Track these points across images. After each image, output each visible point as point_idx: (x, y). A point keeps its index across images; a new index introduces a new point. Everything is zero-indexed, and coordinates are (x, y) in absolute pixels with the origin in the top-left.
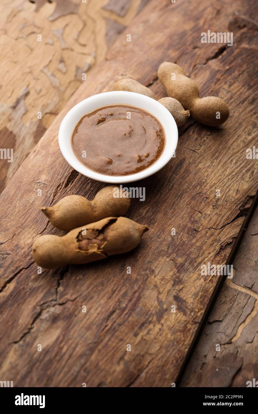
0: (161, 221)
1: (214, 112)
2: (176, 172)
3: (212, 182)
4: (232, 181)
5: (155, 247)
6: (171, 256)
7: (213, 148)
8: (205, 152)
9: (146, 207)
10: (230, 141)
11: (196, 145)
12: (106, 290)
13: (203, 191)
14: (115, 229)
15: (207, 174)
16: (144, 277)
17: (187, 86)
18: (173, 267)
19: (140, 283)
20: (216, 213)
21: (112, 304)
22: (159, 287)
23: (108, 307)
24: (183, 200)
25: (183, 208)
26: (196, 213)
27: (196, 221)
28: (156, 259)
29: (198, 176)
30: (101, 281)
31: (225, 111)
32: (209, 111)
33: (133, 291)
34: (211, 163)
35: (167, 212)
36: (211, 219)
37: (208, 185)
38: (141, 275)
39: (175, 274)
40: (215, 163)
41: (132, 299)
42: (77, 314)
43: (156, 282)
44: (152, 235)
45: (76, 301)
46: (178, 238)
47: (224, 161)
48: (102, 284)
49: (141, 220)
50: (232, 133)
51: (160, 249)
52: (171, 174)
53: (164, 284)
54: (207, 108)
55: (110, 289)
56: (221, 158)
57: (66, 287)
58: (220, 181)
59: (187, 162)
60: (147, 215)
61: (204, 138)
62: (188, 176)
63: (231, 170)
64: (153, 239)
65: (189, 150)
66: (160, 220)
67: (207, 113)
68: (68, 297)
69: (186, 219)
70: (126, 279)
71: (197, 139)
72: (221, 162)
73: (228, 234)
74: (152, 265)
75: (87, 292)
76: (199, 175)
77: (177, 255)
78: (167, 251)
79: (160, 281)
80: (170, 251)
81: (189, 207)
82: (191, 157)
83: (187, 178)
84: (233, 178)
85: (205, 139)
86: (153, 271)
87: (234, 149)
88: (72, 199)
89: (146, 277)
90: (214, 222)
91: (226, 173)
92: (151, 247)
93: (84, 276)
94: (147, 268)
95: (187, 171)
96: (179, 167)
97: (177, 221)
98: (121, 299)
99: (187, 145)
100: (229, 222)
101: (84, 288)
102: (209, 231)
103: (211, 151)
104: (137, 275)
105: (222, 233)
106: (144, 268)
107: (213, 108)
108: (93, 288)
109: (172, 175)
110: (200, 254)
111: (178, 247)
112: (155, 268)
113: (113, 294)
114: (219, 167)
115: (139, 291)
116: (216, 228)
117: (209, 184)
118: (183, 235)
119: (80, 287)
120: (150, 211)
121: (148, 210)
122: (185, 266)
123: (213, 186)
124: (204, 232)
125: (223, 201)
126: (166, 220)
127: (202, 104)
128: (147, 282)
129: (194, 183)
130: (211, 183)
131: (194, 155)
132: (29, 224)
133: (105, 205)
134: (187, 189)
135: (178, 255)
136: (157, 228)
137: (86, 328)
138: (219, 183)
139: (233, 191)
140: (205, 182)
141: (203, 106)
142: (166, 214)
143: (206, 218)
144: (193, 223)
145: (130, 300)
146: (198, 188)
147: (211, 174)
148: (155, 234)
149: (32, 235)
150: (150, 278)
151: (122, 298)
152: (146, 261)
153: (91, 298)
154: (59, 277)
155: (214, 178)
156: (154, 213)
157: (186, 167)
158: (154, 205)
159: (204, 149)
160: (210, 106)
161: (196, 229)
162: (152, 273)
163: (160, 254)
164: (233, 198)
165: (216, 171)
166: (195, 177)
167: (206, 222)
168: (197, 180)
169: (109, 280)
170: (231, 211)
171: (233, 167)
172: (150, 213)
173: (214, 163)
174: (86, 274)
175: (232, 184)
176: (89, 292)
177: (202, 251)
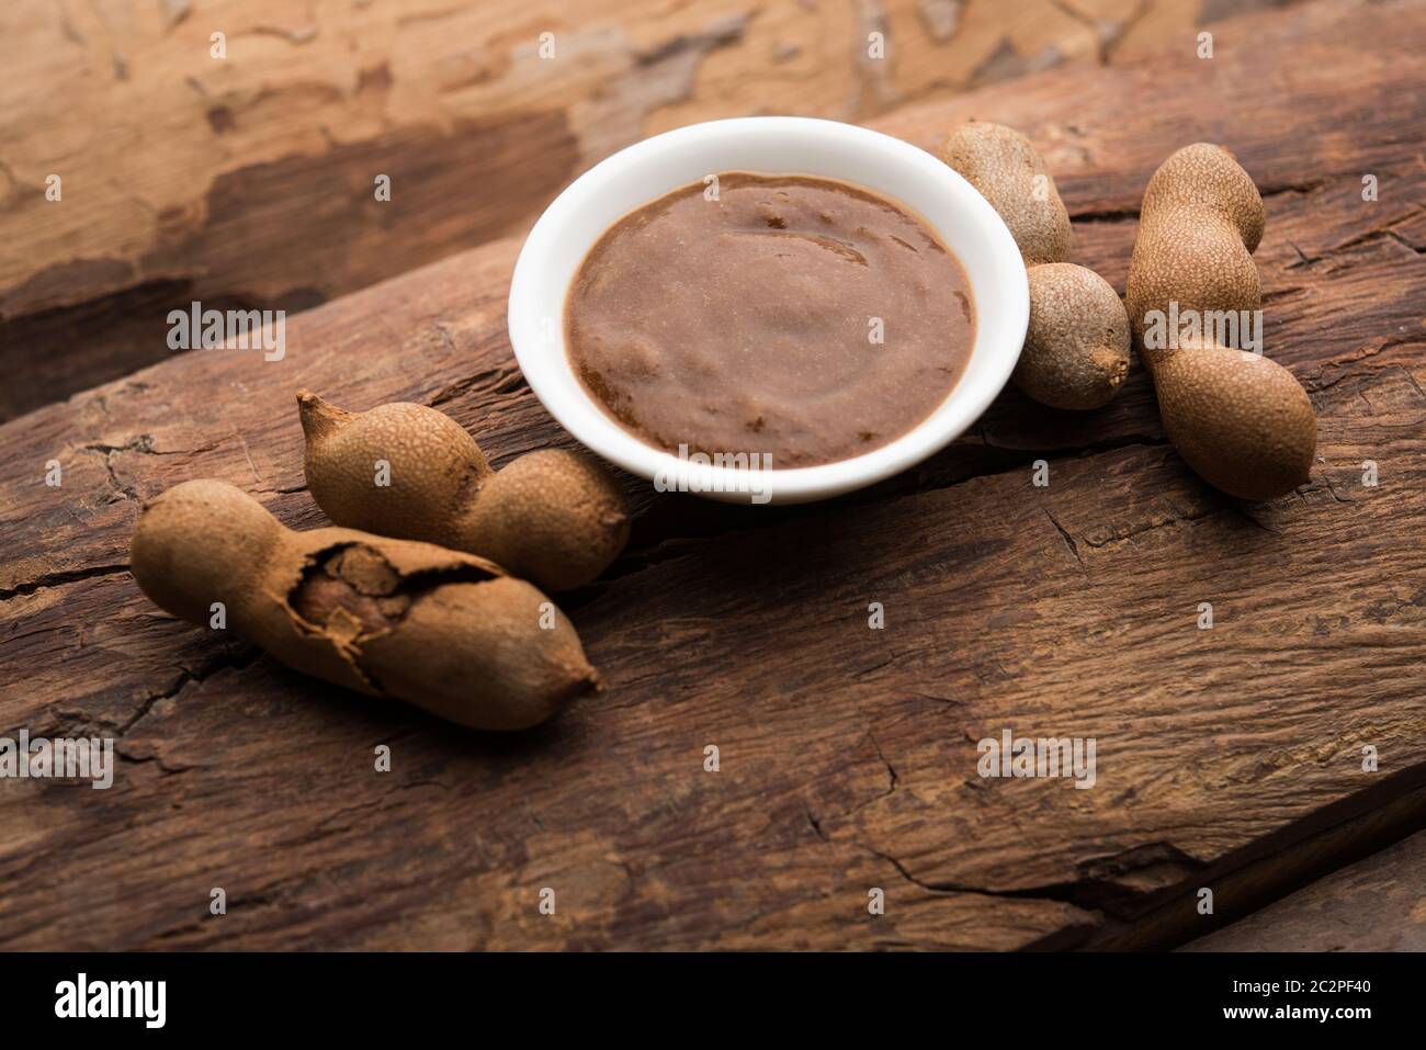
0: (709, 705)
1: (1223, 423)
2: (923, 571)
3: (1038, 695)
4: (1131, 743)
5: (603, 780)
6: (632, 854)
7: (1164, 573)
8: (1109, 569)
9: (697, 625)
10: (1262, 590)
11: (1095, 523)
12: (298, 812)
13: (976, 705)
14: (450, 604)
15: (1045, 652)
16: (470, 856)
17: (1195, 268)
18: (613, 896)
19: (438, 867)
20: (959, 821)
21: (280, 866)
22: (497, 927)
23: (252, 871)
24: (866, 687)
25: (840, 716)
26: (874, 766)
27: (848, 797)
28: (565, 826)
29: (1002, 639)
30: (311, 770)
31: (1280, 446)
32: (1208, 407)
33: (386, 877)
34: (1100, 624)
35: (759, 690)
36: (917, 825)
37: (1015, 696)
38: (466, 845)
39: (597, 928)
40: (1118, 632)
41: (360, 901)
42: (139, 824)
43: (500, 905)
44: (631, 734)
45: (173, 778)
46: (719, 808)
47: (1164, 649)
48: (308, 781)
49: (637, 658)
50: (1293, 566)
51: (616, 800)
52: (900, 564)
53: (522, 931)
54: (1208, 391)
55: (316, 817)
56: (1161, 628)
57: (186, 712)
58: (1080, 713)
59: (1002, 561)
60: (677, 653)
61: (1155, 514)
62: (960, 613)
63: (1169, 701)
64: (618, 750)
65: (1051, 524)
66: (710, 701)
67: (1196, 412)
68: (161, 745)
69: (813, 761)
70: (401, 822)
71: (1121, 501)
72: (1149, 644)
73: (947, 928)
74: (535, 837)
75: (236, 774)
76: (1010, 638)
77: (663, 864)
78: (634, 826)
79: (519, 911)
80: (646, 832)
81: (867, 726)
82: (1033, 553)
83: (947, 620)
84: (1151, 734)
85: (1156, 521)
86: (522, 861)
87: (1248, 629)
88: (410, 418)
89: (474, 863)
90: (923, 847)
91: (1136, 699)
92: (588, 773)
93: (275, 714)
94: (510, 835)
95: (975, 594)
96: (954, 562)
97: (769, 748)
98: (321, 876)
99: (1062, 502)
100: (992, 888)
101: (237, 754)
102: (867, 864)
103: (1140, 579)
104: (449, 834)
105: (927, 907)
106: (498, 829)
107: (1231, 405)
108: (265, 775)
109: (901, 572)
110: (761, 923)
111: (689, 840)
112: (538, 856)
113: (309, 839)
114: (1126, 657)
115: (407, 893)
116: (915, 872)
117: (1021, 695)
118: (748, 810)
119: (229, 745)
120: (699, 646)
121: (696, 640)
122: (662, 925)
123: (1034, 711)
124: (843, 853)
125: (1029, 792)
126: (728, 716)
127: (1199, 364)
128: (467, 881)
129: (962, 653)
130: (1032, 696)
131: (1057, 552)
132: (283, 442)
133: (497, 506)
134: (913, 658)
135: (667, 868)
136: (671, 720)
137: (123, 887)
138: (1070, 714)
139: (1110, 782)
140: (1015, 676)
141: (1196, 376)
142: (750, 693)
143: (900, 812)
144: (830, 792)
145: (349, 902)
146: (964, 681)
147: (1066, 663)
148: (646, 738)
149: (258, 482)
150: (490, 875)
151: (328, 874)
152: (528, 809)
153: (231, 804)
154: (199, 665)
155: (1065, 686)
156: (707, 662)
157: (981, 578)
158: (735, 634)
159: (1118, 556)
160: (1222, 390)
161: (822, 824)
162: (510, 864)
163: (599, 818)
164: (1084, 810)
165: (1095, 664)
166: (987, 634)
167: (888, 825)
168: (983, 649)
169: (342, 785)
170: (1033, 852)
171: (1189, 692)
172: (694, 654)
173: (1112, 629)
174: (289, 712)
175: (1126, 754)
176: (240, 779)
177: (775, 917)
